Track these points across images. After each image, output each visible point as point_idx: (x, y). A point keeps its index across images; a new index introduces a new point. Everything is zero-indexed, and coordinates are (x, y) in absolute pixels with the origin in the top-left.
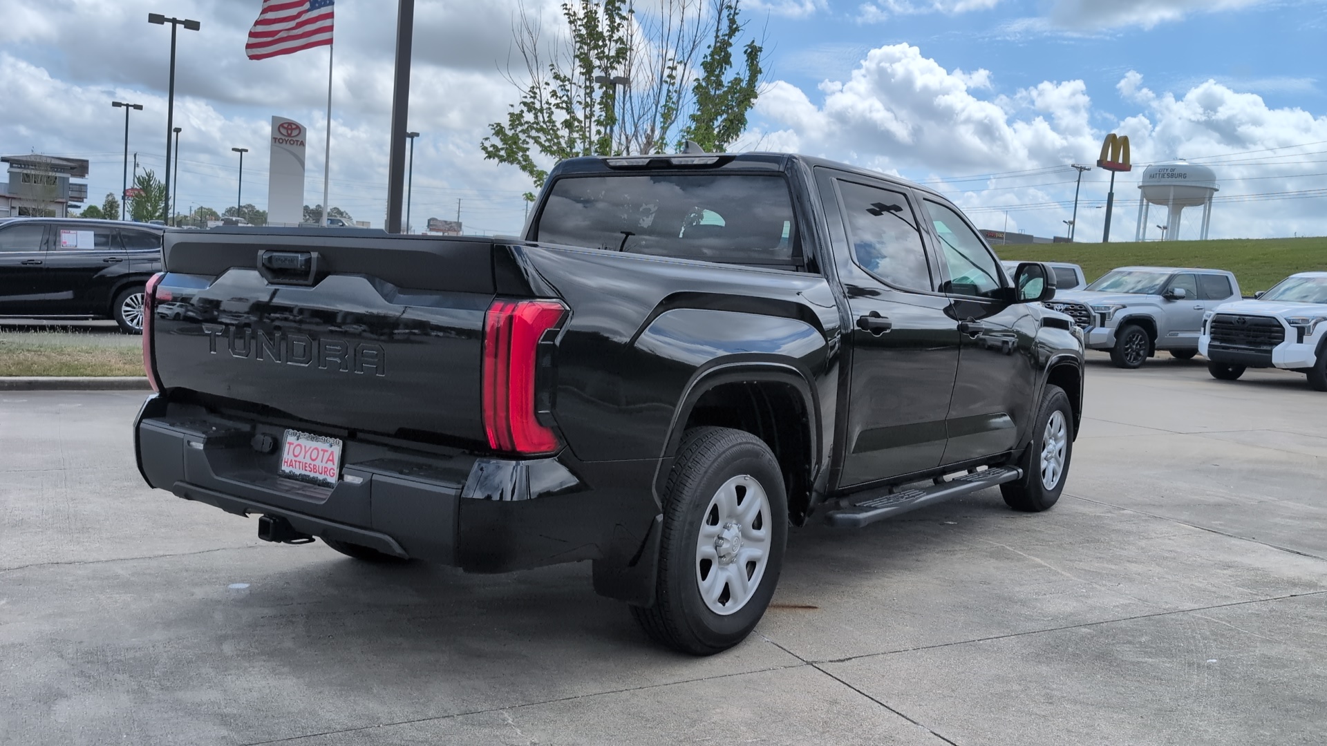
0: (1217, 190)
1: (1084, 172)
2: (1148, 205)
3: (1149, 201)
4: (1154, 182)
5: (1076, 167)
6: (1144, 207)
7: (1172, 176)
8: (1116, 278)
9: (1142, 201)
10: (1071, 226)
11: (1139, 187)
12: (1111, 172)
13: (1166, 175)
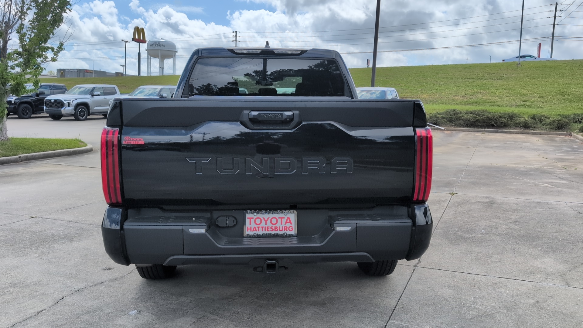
0: (177, 52)
1: (127, 43)
2: (150, 58)
3: (151, 56)
4: (152, 48)
5: (124, 41)
6: (149, 59)
7: (159, 45)
8: (141, 90)
9: (148, 56)
10: (124, 67)
11: (146, 50)
12: (138, 43)
13: (156, 45)
